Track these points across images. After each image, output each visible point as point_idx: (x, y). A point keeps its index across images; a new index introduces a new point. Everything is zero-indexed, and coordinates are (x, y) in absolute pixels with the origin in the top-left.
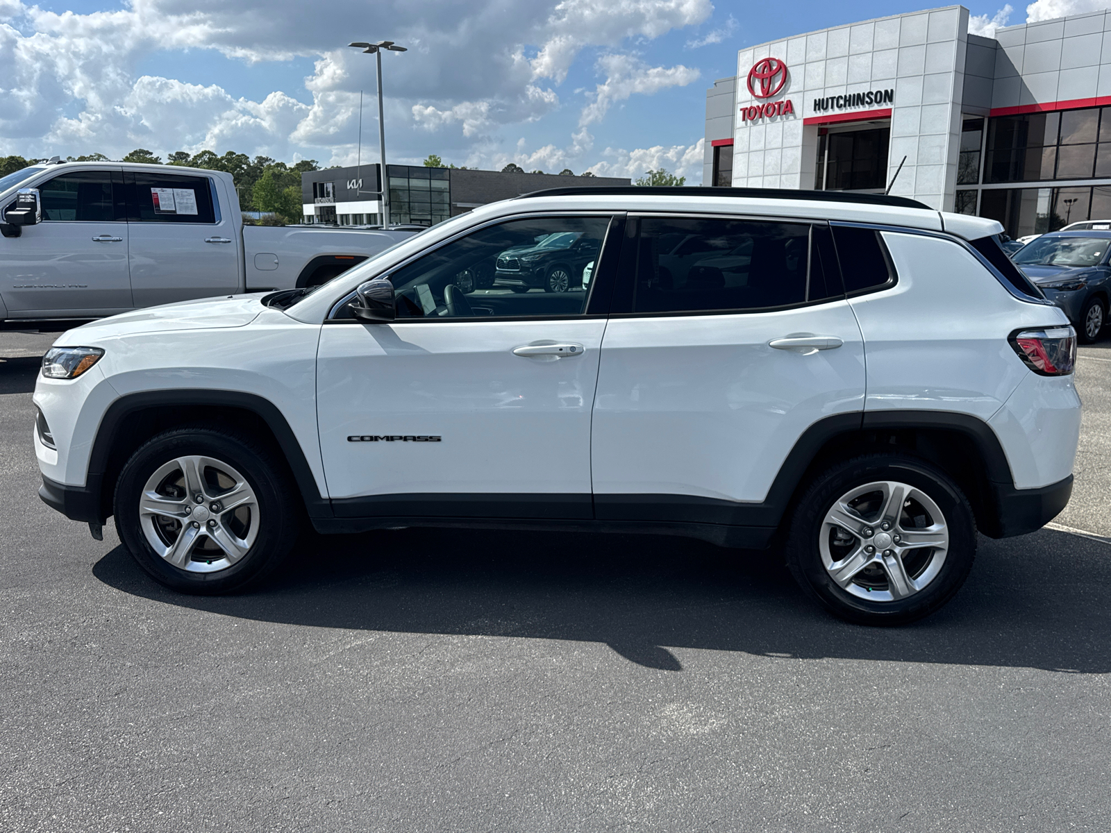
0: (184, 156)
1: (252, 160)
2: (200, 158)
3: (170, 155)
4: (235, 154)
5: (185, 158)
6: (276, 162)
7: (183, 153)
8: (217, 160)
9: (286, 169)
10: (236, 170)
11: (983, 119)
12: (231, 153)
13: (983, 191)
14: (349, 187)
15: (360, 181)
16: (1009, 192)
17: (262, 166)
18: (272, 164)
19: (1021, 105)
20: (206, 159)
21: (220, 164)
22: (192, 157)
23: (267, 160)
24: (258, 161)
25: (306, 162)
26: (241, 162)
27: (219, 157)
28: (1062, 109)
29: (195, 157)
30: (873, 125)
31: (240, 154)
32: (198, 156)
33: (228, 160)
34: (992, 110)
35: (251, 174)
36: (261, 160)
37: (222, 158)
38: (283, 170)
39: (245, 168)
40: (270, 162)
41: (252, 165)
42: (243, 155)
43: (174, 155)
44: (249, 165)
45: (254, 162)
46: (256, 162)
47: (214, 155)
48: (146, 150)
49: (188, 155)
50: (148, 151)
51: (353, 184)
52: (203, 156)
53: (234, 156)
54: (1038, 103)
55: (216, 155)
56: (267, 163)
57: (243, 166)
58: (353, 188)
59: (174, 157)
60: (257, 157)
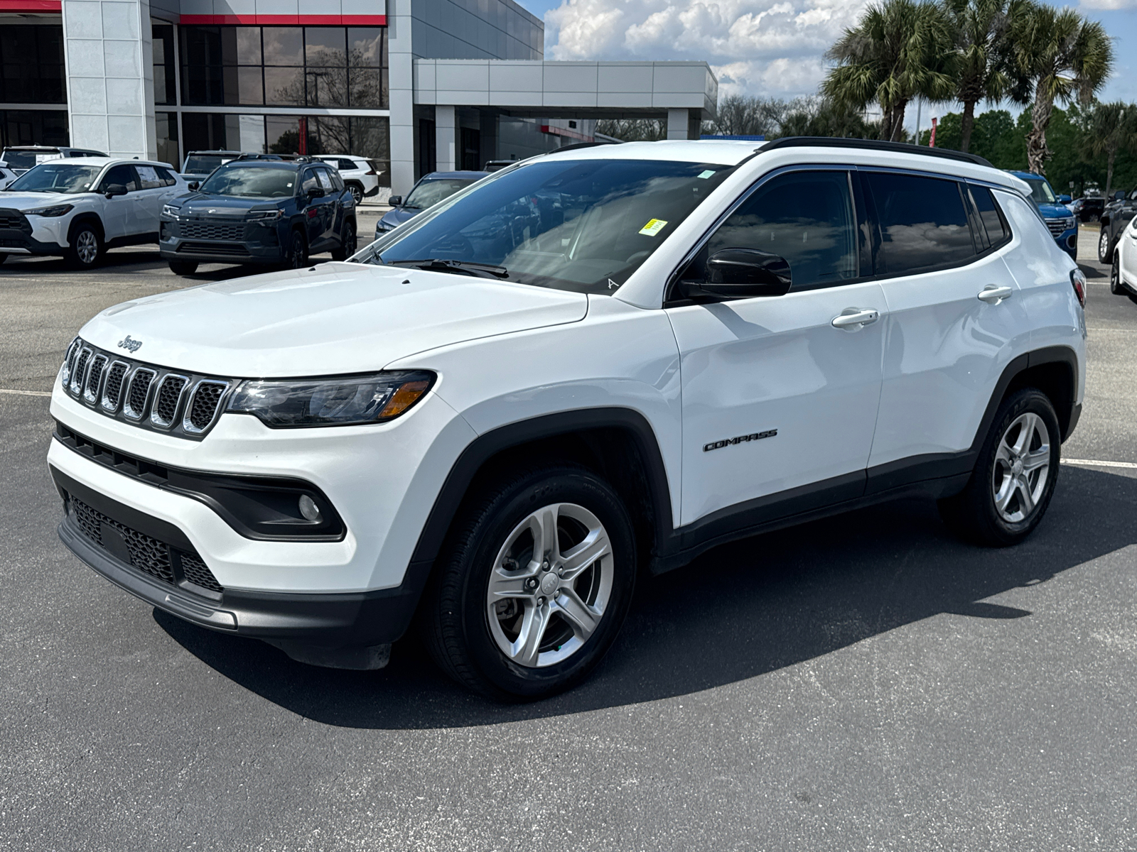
11: (172, 26)
13: (183, 114)
16: (209, 117)
19: (215, 13)
28: (263, 23)
30: (25, 18)
34: (182, 16)
54: (236, 13)
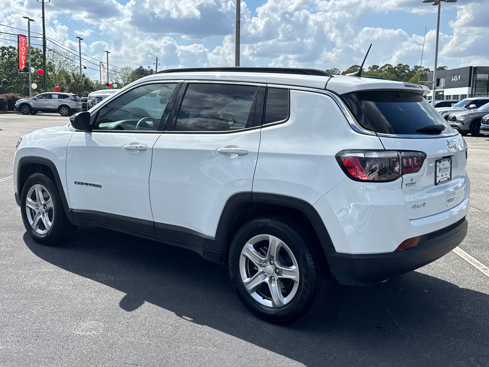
0: (376, 67)
1: (411, 68)
2: (384, 68)
3: (369, 67)
4: (402, 65)
5: (377, 68)
6: (425, 68)
7: (376, 66)
8: (392, 69)
9: (429, 72)
10: (402, 73)
12: (400, 65)
14: (452, 80)
15: (459, 77)
17: (417, 70)
18: (422, 69)
20: (387, 68)
21: (393, 70)
22: (380, 68)
23: (420, 67)
24: (415, 68)
25: (441, 67)
26: (405, 69)
27: (394, 67)
29: (381, 68)
31: (405, 65)
32: (383, 67)
33: (398, 68)
35: (409, 75)
36: (417, 67)
37: (395, 68)
38: (428, 72)
39: (407, 72)
40: (421, 68)
41: (411, 70)
42: (406, 65)
43: (371, 67)
44: (409, 71)
45: (412, 69)
46: (414, 68)
47: (391, 66)
48: (358, 65)
49: (378, 67)
50: (359, 66)
51: (455, 78)
52: (385, 67)
53: (402, 66)
55: (392, 66)
56: (420, 69)
57: (406, 71)
58: (455, 80)
59: (371, 68)
60: (415, 66)
